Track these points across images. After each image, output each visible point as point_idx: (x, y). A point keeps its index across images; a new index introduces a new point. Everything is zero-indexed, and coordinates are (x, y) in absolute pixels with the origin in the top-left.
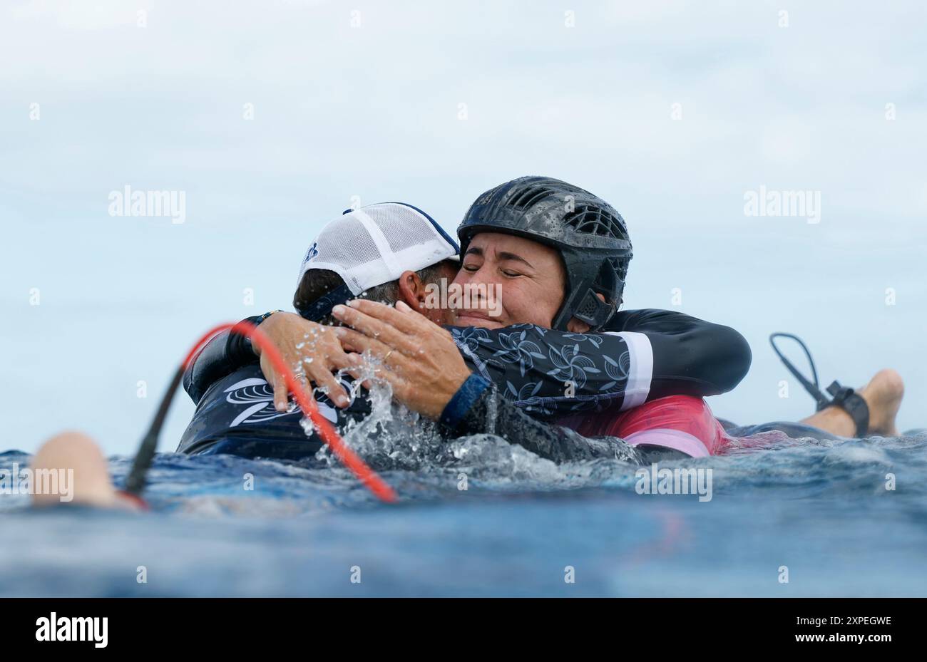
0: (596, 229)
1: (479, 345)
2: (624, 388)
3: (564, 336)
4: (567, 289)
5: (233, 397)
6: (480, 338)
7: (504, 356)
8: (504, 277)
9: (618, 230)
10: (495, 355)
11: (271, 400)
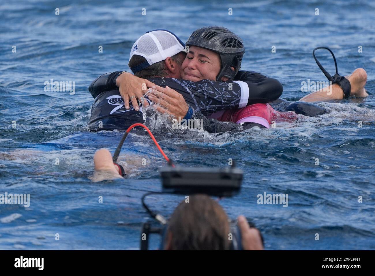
0: (232, 46)
1: (192, 88)
2: (239, 102)
3: (220, 84)
4: (222, 67)
5: (110, 102)
6: (192, 86)
7: (200, 92)
8: (200, 62)
9: (240, 45)
10: (197, 92)
11: (124, 104)
